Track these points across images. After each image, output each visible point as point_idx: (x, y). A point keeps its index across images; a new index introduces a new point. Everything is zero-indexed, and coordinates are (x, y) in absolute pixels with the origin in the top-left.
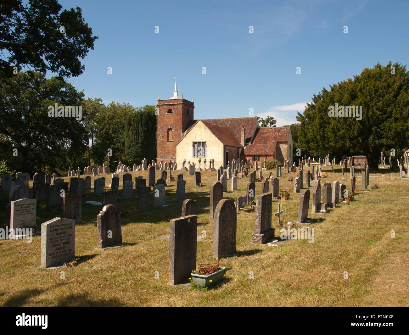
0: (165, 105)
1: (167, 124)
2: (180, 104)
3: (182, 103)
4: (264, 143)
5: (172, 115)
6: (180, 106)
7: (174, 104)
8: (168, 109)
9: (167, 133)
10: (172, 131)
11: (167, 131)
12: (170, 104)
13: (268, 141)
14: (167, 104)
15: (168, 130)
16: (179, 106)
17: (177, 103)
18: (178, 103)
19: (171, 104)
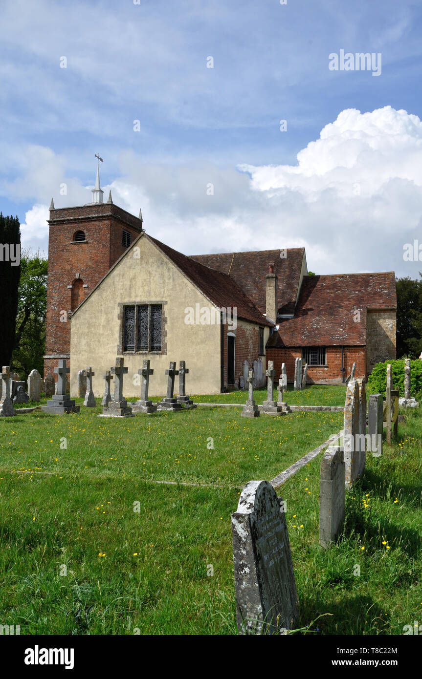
0: (68, 220)
1: (71, 269)
2: (104, 217)
3: (110, 213)
4: (331, 314)
5: (83, 245)
6: (105, 222)
7: (89, 218)
8: (75, 231)
9: (70, 292)
10: (84, 286)
11: (71, 287)
12: (78, 219)
13: (341, 307)
14: (71, 218)
15: (72, 285)
16: (101, 223)
17: (96, 215)
18: (101, 215)
19: (82, 217)
